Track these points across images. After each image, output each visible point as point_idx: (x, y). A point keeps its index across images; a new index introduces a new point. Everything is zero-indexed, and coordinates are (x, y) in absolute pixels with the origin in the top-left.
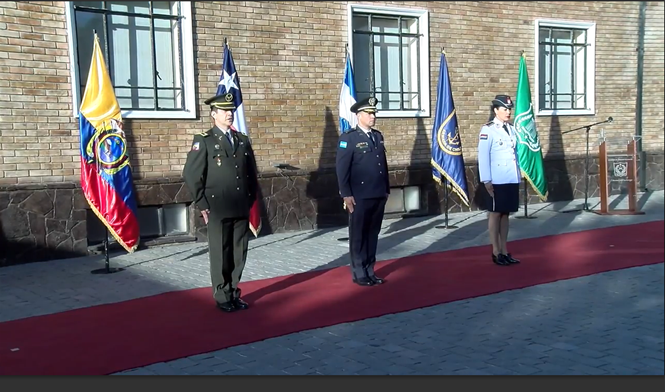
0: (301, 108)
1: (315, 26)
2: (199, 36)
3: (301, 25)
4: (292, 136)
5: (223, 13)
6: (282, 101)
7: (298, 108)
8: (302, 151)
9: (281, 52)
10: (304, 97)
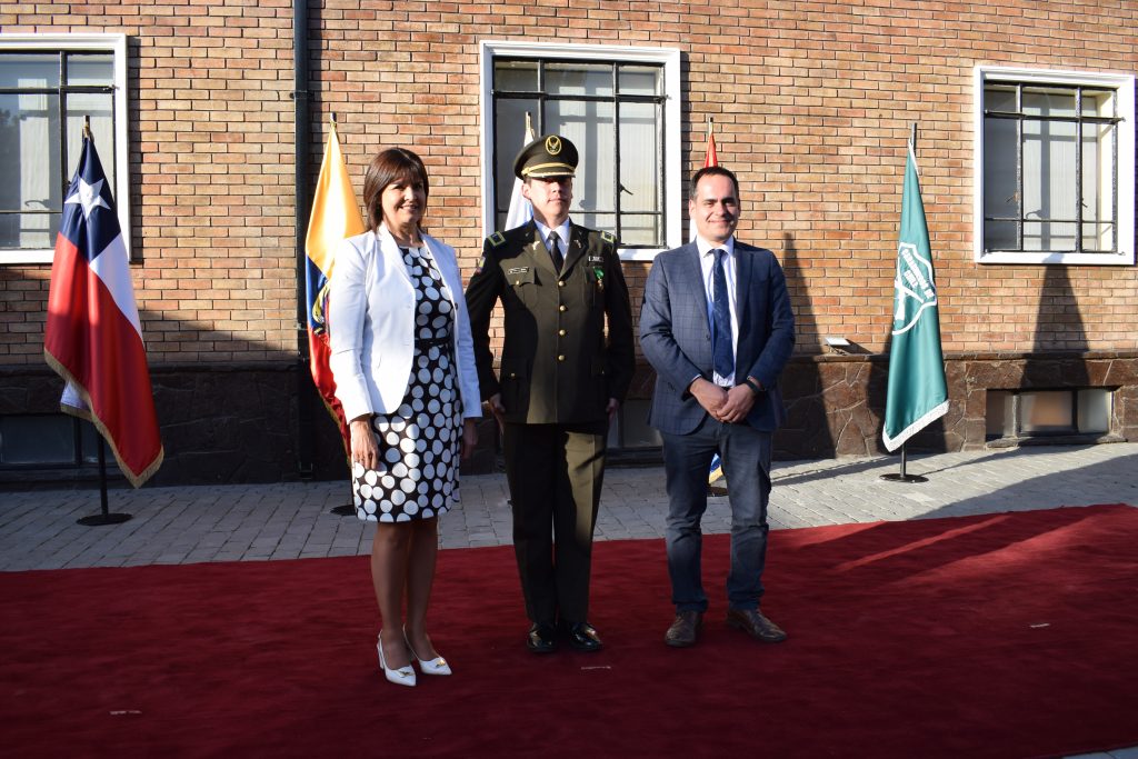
0: (878, 245)
1: (910, 106)
2: (695, 127)
3: (883, 104)
4: (858, 293)
5: (738, 89)
6: (842, 233)
7: (872, 245)
8: (877, 318)
9: (842, 151)
10: (885, 226)
